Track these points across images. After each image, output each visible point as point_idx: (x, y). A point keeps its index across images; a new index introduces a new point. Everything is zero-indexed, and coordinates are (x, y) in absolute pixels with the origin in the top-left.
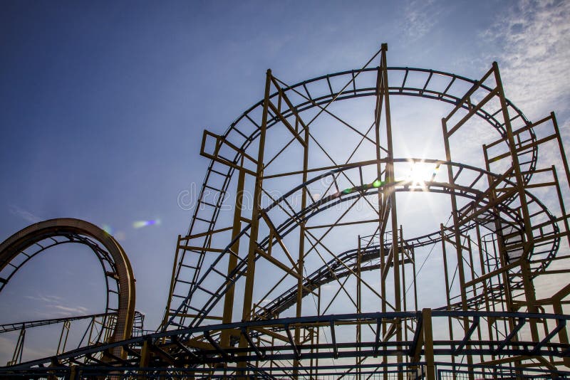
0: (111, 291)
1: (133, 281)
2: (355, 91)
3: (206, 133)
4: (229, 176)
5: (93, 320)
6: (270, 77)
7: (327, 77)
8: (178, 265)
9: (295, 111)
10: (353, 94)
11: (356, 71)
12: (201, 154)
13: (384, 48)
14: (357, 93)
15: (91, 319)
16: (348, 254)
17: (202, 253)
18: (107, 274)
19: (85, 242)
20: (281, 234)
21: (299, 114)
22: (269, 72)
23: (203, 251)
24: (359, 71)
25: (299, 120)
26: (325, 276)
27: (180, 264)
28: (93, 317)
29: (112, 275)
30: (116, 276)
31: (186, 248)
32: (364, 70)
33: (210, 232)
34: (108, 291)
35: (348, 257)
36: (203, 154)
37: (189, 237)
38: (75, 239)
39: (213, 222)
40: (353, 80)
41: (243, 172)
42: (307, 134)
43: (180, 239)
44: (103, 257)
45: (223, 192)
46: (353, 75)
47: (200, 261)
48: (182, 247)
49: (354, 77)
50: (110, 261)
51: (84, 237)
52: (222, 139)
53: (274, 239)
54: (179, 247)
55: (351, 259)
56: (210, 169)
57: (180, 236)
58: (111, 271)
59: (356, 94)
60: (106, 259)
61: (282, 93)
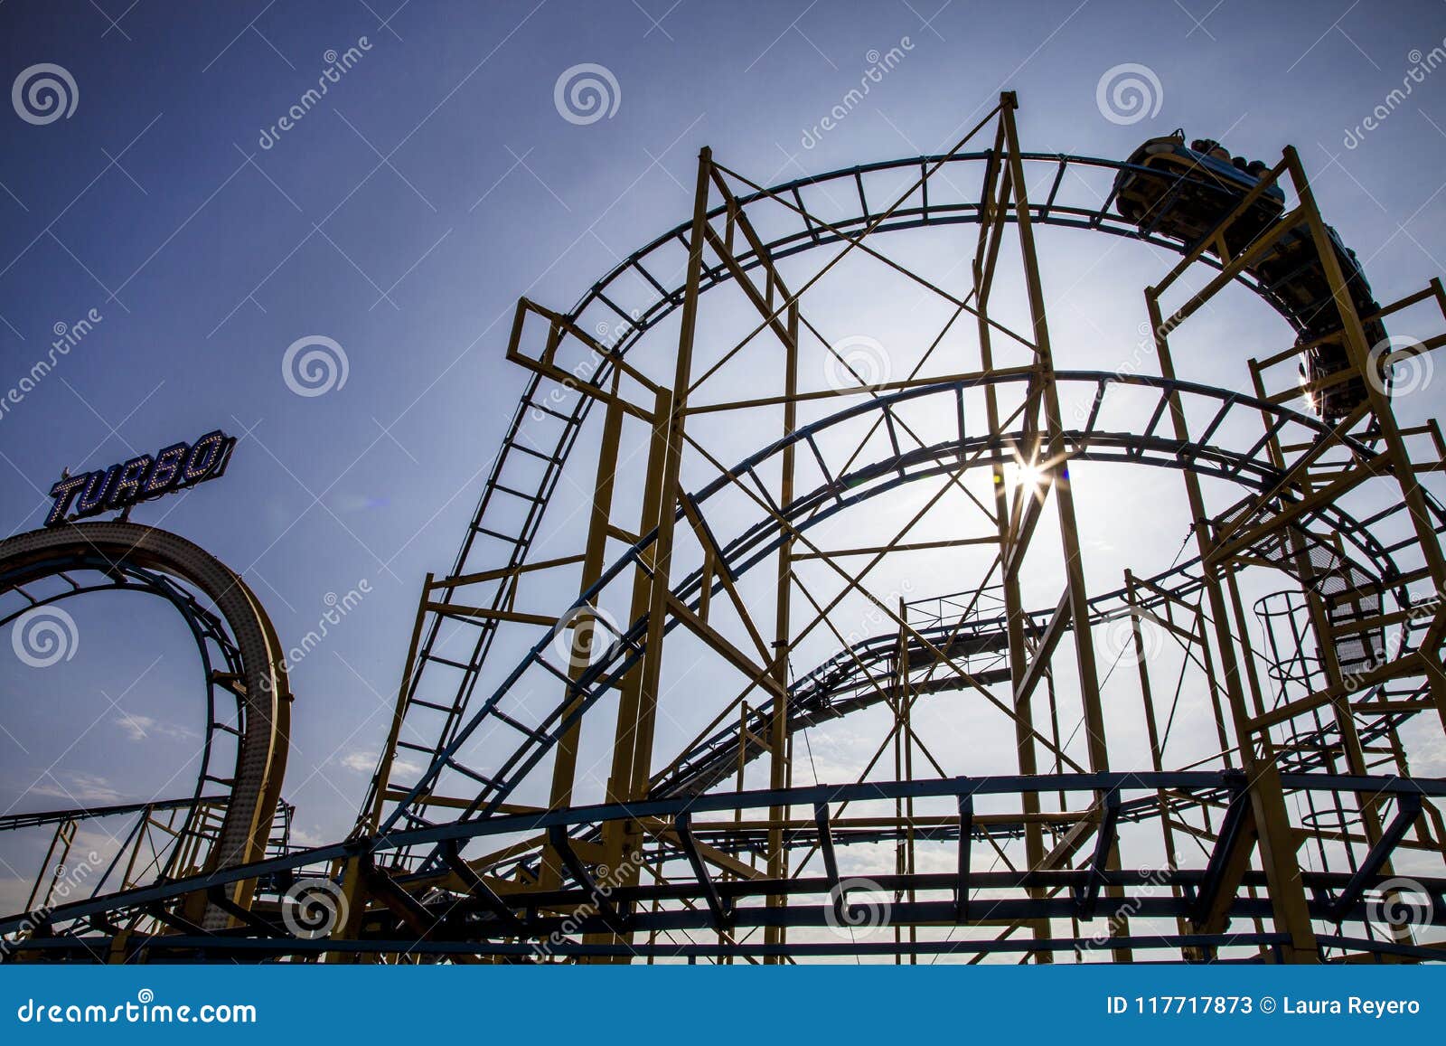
0: (219, 726)
1: (286, 698)
2: (925, 210)
3: (524, 305)
4: (575, 421)
5: (145, 818)
6: (708, 168)
7: (857, 171)
8: (419, 656)
9: (765, 255)
10: (919, 217)
11: (933, 159)
12: (509, 357)
13: (1009, 102)
14: (931, 216)
15: (138, 814)
16: (871, 647)
17: (488, 626)
18: (213, 678)
19: (158, 587)
20: (734, 566)
21: (777, 264)
22: (705, 154)
23: (491, 619)
24: (940, 160)
25: (774, 279)
26: (807, 706)
27: (425, 655)
28: (147, 809)
29: (226, 681)
30: (237, 685)
31: (446, 611)
32: (952, 157)
33: (514, 569)
34: (212, 726)
35: (869, 654)
36: (513, 356)
37: (455, 581)
38: (130, 580)
39: (523, 543)
40: (923, 182)
41: (617, 409)
42: (794, 316)
43: (430, 584)
44: (204, 629)
45: (557, 461)
46: (924, 169)
47: (482, 648)
48: (433, 607)
49: (925, 176)
50: (223, 641)
51: (159, 573)
52: (564, 324)
53: (716, 580)
54: (425, 605)
55: (879, 660)
56: (527, 401)
57: (430, 576)
58: (224, 669)
59: (926, 217)
60: (214, 636)
61: (734, 207)
